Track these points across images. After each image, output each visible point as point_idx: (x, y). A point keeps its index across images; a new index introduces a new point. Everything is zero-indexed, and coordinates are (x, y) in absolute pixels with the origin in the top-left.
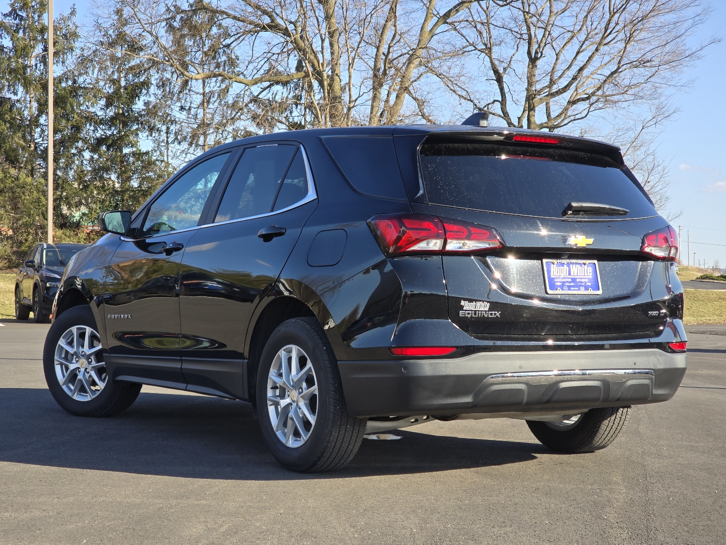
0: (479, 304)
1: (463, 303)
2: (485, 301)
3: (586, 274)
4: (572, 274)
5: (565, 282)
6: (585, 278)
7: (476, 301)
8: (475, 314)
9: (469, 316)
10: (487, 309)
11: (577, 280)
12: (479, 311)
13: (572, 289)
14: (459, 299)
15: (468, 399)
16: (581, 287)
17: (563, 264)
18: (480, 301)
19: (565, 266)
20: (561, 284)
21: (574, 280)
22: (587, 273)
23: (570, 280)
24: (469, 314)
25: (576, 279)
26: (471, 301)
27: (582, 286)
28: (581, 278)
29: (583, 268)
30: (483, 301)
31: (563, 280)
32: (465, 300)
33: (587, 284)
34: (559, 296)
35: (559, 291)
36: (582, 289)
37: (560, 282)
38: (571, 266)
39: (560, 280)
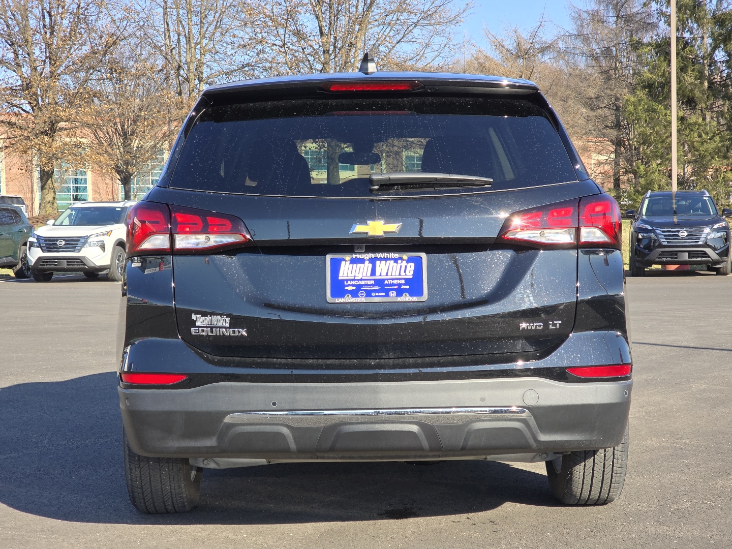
0: (215, 318)
1: (194, 317)
2: (224, 315)
3: (402, 273)
4: (378, 273)
5: (362, 286)
6: (400, 279)
7: (211, 314)
8: (212, 332)
9: (204, 334)
10: (227, 324)
11: (386, 282)
12: (216, 327)
13: (373, 294)
14: (190, 312)
15: (211, 442)
16: (391, 292)
17: (362, 261)
18: (217, 314)
19: (367, 262)
20: (354, 288)
21: (379, 282)
22: (405, 272)
23: (373, 282)
24: (203, 331)
25: (384, 280)
26: (204, 314)
27: (393, 290)
28: (393, 279)
29: (399, 265)
30: (221, 315)
31: (360, 283)
32: (197, 313)
33: (403, 287)
34: (348, 306)
35: (348, 299)
36: (393, 294)
37: (353, 285)
38: (378, 262)
39: (354, 283)
